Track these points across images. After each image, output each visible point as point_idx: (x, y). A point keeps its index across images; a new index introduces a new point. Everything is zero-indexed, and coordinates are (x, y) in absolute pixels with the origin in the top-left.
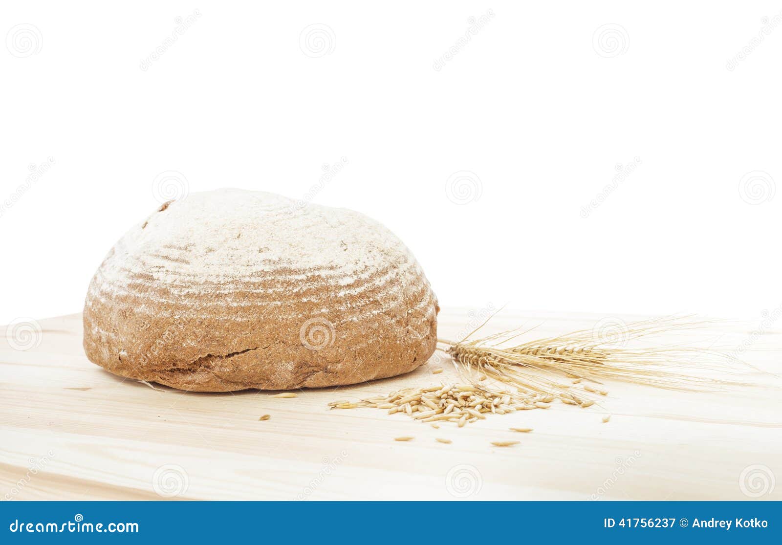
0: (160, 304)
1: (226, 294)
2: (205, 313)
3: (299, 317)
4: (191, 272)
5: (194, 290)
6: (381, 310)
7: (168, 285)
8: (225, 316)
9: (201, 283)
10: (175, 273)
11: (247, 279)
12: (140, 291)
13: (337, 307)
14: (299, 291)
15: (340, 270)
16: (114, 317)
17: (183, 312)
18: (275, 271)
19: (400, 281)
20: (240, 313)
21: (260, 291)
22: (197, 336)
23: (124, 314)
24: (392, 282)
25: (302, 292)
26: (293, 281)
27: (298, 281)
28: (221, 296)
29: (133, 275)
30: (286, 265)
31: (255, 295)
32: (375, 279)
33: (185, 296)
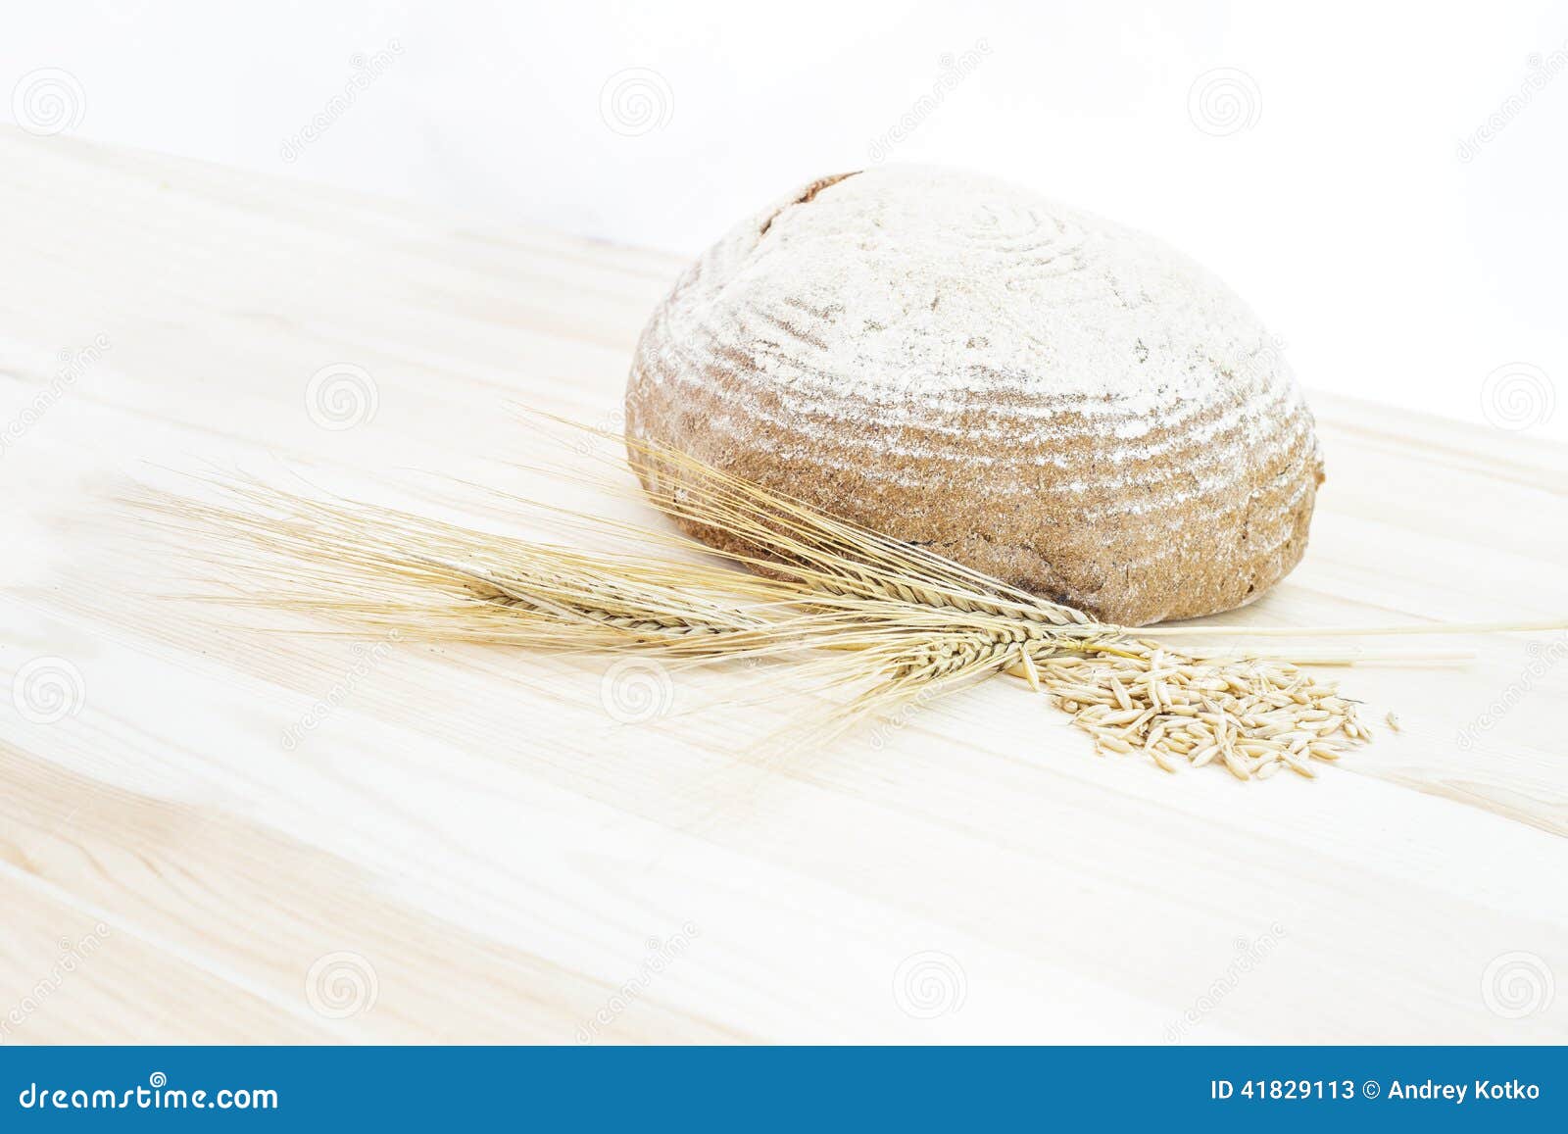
0: (759, 424)
1: (886, 428)
2: (840, 459)
3: (1024, 493)
4: (826, 368)
5: (826, 408)
6: (1195, 492)
7: (779, 386)
8: (878, 471)
9: (843, 396)
10: (796, 364)
11: (933, 404)
12: (727, 386)
13: (1105, 481)
14: (1032, 441)
15: (1123, 404)
16: (673, 421)
17: (799, 447)
18: (990, 393)
19: (1245, 432)
20: (907, 470)
21: (956, 431)
22: (819, 502)
23: (690, 423)
24: (1228, 436)
25: (1037, 443)
26: (1022, 420)
27: (1032, 420)
28: (876, 430)
29: (719, 347)
30: (1016, 385)
31: (944, 438)
32: (1192, 427)
33: (807, 416)
